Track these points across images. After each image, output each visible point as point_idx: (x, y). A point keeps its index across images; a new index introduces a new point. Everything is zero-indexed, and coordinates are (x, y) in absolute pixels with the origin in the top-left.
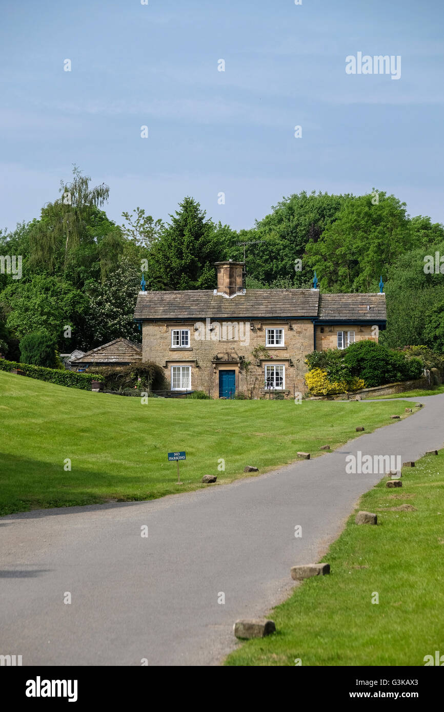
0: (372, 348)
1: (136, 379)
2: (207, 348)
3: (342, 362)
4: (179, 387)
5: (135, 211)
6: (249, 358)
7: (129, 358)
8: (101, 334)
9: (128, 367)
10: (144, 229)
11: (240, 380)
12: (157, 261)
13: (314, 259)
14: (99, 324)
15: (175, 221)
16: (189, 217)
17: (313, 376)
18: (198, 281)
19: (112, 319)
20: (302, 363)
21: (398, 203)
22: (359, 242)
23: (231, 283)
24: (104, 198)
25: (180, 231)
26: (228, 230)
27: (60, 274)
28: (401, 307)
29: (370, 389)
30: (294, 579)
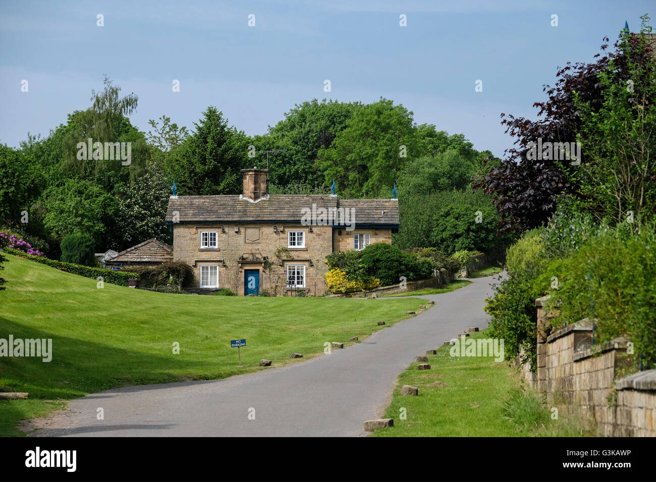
0: (387, 250)
1: (168, 277)
2: (233, 248)
3: (359, 263)
4: (207, 284)
5: (161, 119)
6: (273, 259)
7: (160, 257)
8: (129, 234)
9: (160, 266)
10: (169, 136)
11: (264, 279)
12: (182, 167)
13: (325, 164)
14: (128, 226)
15: (199, 129)
16: (212, 124)
17: (333, 275)
18: (220, 185)
19: (141, 221)
20: (321, 264)
21: (405, 112)
22: (368, 148)
23: (255, 189)
24: (133, 107)
25: (203, 138)
26: (243, 135)
27: (91, 178)
28: (410, 212)
29: (385, 287)
30: (366, 431)
